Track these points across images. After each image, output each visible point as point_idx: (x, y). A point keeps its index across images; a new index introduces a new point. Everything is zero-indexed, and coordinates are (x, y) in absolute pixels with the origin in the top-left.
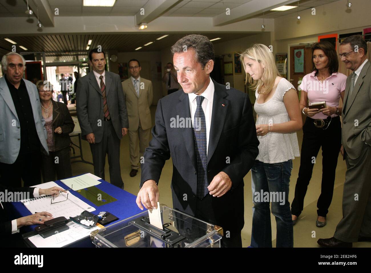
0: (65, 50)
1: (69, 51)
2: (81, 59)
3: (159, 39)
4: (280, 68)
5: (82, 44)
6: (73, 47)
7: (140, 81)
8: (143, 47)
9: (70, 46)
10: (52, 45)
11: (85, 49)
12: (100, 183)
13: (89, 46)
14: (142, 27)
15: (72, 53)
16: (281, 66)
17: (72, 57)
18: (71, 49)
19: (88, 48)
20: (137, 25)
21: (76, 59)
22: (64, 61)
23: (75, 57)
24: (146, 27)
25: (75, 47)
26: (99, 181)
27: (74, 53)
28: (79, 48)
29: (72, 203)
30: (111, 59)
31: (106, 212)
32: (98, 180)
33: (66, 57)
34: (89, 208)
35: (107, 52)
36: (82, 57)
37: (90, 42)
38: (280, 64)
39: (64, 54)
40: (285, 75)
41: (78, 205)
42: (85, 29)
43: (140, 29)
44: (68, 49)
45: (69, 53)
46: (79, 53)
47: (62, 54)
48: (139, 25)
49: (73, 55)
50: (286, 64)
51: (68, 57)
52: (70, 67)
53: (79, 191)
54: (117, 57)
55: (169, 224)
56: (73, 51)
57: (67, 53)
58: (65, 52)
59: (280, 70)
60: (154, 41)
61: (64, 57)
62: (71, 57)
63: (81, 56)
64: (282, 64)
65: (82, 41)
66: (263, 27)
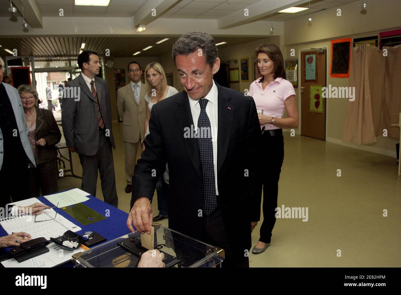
0: (56, 54)
1: (61, 56)
2: (74, 64)
3: (159, 43)
4: (290, 75)
5: (74, 48)
6: (65, 52)
7: (140, 86)
8: (142, 51)
9: (61, 49)
10: (42, 49)
11: (78, 54)
12: (88, 199)
13: (82, 50)
14: (140, 29)
15: (64, 58)
16: (291, 72)
17: (64, 62)
18: (62, 53)
20: (134, 27)
21: (68, 65)
22: (57, 67)
23: (68, 62)
24: (145, 29)
25: (67, 52)
26: (88, 196)
27: (67, 58)
28: (72, 53)
29: (55, 222)
30: (106, 65)
31: (92, 232)
32: (86, 196)
33: (58, 62)
34: (74, 228)
35: (102, 58)
36: (75, 63)
37: (83, 46)
39: (56, 58)
40: (295, 82)
41: (61, 224)
42: (77, 31)
43: (137, 31)
44: (59, 54)
45: (61, 58)
46: (72, 58)
47: (53, 58)
48: (137, 26)
49: (66, 60)
50: (296, 71)
51: (60, 62)
52: (63, 73)
53: (64, 208)
54: (114, 62)
56: (65, 56)
57: (58, 58)
58: (55, 56)
59: (290, 77)
60: (154, 46)
61: (55, 62)
62: (62, 62)
63: (74, 61)
64: (293, 70)
65: (74, 44)
66: (272, 30)
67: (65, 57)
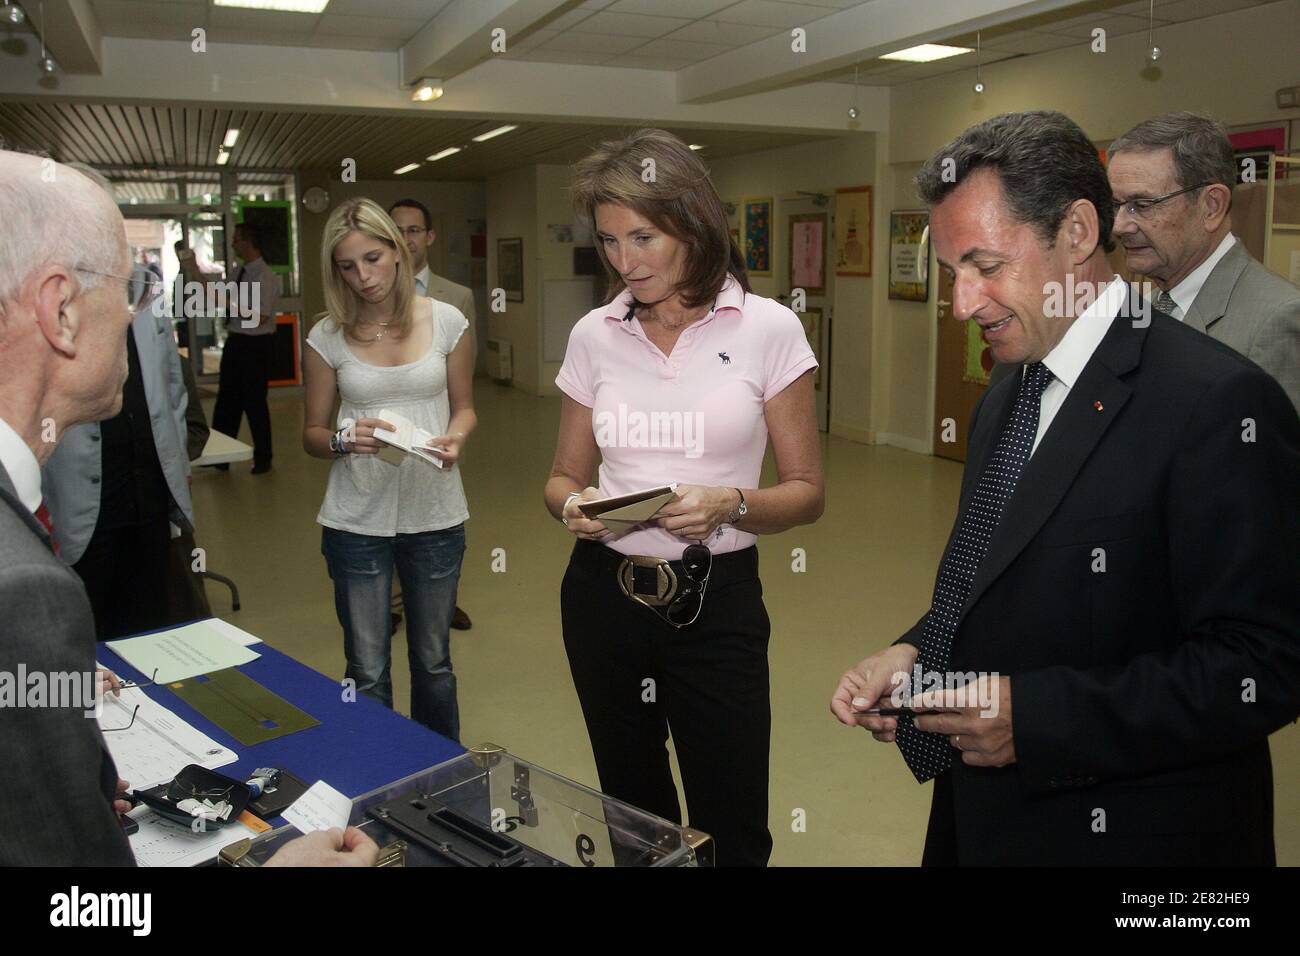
0: (139, 160)
1: (155, 166)
2: (196, 195)
3: (482, 138)
4: (904, 259)
5: (201, 144)
6: (169, 153)
7: (426, 284)
8: (424, 163)
9: (156, 146)
11: (211, 162)
12: (255, 655)
13: (226, 149)
14: (426, 94)
15: (163, 175)
16: (908, 252)
17: (162, 188)
18: (160, 158)
19: (223, 158)
20: (406, 84)
21: (177, 197)
22: (134, 201)
23: (175, 187)
24: (440, 92)
25: (175, 152)
26: (252, 647)
27: (173, 175)
28: (192, 159)
29: (151, 731)
30: (304, 201)
31: (276, 770)
32: (249, 647)
33: (141, 185)
34: (212, 753)
35: (292, 178)
36: (200, 191)
37: (232, 138)
38: (906, 247)
39: (135, 174)
40: (920, 284)
41: (169, 740)
42: (218, 90)
43: (415, 99)
44: (149, 159)
45: (153, 174)
46: (190, 175)
47: (126, 173)
48: (416, 84)
49: (168, 181)
50: (926, 246)
51: (149, 185)
52: (154, 223)
53: (176, 686)
54: (329, 196)
55: (517, 822)
56: (167, 166)
57: (145, 173)
58: (136, 166)
59: (905, 266)
60: (466, 147)
61: (133, 185)
62: (158, 185)
63: (197, 186)
64: (913, 245)
65: (202, 133)
66: (853, 115)
67: (168, 170)
